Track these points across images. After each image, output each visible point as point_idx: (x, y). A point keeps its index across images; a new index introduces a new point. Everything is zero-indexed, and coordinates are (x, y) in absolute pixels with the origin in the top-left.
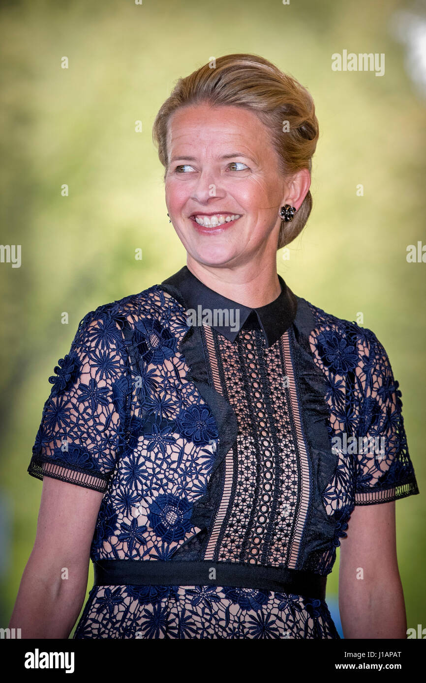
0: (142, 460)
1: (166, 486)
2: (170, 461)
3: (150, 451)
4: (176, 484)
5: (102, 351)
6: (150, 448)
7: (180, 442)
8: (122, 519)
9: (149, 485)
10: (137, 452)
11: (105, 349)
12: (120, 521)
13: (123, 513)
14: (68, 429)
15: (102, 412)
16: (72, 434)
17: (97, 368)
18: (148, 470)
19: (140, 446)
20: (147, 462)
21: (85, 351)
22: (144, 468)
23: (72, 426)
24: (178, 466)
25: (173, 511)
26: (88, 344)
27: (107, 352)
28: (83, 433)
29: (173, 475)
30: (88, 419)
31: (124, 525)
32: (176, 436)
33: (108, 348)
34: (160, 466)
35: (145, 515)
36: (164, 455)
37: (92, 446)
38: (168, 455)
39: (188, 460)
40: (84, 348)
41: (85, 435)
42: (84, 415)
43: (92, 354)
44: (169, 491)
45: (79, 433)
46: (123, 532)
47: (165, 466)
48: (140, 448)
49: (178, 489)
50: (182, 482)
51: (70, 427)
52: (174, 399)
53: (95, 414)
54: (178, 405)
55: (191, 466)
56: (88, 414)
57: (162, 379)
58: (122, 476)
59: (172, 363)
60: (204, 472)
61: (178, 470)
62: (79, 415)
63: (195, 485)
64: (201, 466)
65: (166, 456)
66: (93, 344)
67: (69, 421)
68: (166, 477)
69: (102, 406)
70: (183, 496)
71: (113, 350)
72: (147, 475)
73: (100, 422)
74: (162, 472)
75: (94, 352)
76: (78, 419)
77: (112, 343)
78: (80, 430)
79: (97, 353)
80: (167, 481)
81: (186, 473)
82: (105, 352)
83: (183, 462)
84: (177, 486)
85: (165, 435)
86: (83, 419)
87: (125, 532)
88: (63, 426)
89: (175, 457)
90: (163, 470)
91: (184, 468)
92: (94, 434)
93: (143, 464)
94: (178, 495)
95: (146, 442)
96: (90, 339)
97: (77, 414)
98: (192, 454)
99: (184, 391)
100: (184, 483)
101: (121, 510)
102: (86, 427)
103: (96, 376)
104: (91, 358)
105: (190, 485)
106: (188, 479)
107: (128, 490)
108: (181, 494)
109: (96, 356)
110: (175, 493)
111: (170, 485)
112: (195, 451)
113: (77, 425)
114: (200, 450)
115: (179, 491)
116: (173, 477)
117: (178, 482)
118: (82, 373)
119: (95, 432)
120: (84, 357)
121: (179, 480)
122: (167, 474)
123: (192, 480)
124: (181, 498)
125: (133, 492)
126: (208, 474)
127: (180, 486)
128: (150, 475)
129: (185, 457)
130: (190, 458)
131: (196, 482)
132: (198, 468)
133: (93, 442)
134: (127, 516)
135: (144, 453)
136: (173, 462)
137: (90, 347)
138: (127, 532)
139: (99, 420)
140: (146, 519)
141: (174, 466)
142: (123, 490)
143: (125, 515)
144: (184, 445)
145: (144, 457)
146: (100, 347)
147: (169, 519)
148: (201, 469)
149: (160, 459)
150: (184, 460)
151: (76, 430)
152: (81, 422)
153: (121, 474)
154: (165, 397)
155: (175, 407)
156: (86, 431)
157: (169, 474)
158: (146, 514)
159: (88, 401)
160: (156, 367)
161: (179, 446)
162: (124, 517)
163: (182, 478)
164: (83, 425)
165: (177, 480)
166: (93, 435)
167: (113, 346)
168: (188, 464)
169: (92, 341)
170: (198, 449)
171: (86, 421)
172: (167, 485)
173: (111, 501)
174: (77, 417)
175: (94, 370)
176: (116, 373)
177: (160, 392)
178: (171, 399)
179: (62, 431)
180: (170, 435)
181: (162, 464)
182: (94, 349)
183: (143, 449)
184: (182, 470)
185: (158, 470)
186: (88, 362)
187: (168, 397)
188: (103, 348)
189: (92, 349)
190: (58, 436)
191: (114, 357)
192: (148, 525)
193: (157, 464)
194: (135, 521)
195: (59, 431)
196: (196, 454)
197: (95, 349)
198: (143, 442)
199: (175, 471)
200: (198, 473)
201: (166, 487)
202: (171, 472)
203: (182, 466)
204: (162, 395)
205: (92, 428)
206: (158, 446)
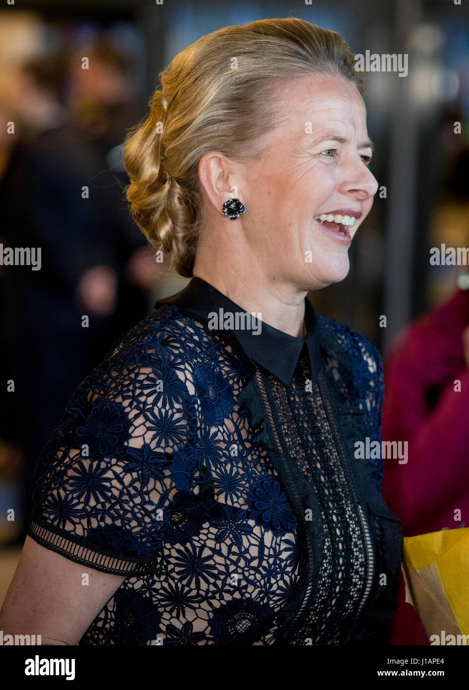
0: (207, 553)
1: (244, 589)
2: (249, 557)
3: (220, 542)
4: (258, 587)
5: (163, 411)
6: (219, 539)
7: (257, 530)
8: (169, 620)
9: (220, 586)
10: (198, 541)
11: (168, 407)
12: (167, 623)
13: (170, 612)
14: (108, 505)
15: (154, 488)
16: (112, 512)
17: (154, 432)
18: (217, 566)
19: (204, 534)
20: (215, 555)
21: (137, 408)
22: (211, 562)
23: (113, 501)
24: (260, 564)
25: (247, 619)
26: (143, 399)
27: (170, 412)
28: (126, 511)
29: (254, 575)
30: (135, 496)
31: (171, 629)
32: (251, 523)
33: (172, 407)
34: (235, 563)
35: (205, 620)
36: (240, 549)
37: (138, 529)
38: (246, 549)
39: (270, 556)
40: (135, 404)
41: (129, 515)
42: (131, 489)
43: (148, 414)
44: (247, 595)
45: (121, 512)
46: (169, 636)
47: (242, 563)
48: (203, 537)
49: (260, 593)
50: (265, 584)
51: (110, 502)
52: (241, 472)
53: (145, 489)
54: (246, 479)
55: (275, 563)
56: (135, 488)
57: (226, 445)
58: (170, 567)
59: (232, 420)
60: (289, 569)
61: (261, 569)
62: (123, 489)
63: (279, 588)
64: (285, 562)
65: (243, 550)
66: (150, 400)
67: (109, 494)
68: (246, 578)
69: (155, 480)
70: (265, 601)
71: (178, 411)
72: (217, 573)
73: (150, 500)
74: (240, 571)
75: (151, 410)
76: (122, 493)
77: (178, 402)
78: (122, 508)
79: (156, 411)
80: (246, 584)
81: (271, 573)
82: (167, 412)
83: (265, 558)
84: (260, 589)
85: (239, 522)
86: (129, 493)
87: (172, 637)
88: (102, 500)
89: (254, 551)
90: (240, 568)
91: (267, 565)
92: (142, 514)
93: (210, 558)
94: (259, 599)
95: (214, 530)
96: (146, 392)
97: (120, 487)
98: (273, 546)
99: (249, 458)
100: (268, 585)
101: (168, 609)
102: (131, 504)
103: (151, 442)
104: (146, 418)
105: (275, 587)
106: (273, 581)
107: (183, 586)
108: (262, 599)
109: (153, 415)
110: (255, 598)
111: (250, 588)
112: (276, 543)
113: (119, 501)
114: (281, 540)
115: (261, 596)
116: (255, 578)
117: (260, 584)
118: (132, 437)
119: (142, 511)
120: (136, 416)
121: (262, 582)
122: (247, 574)
123: (277, 582)
124: (261, 603)
125: (191, 590)
126: (293, 571)
127: (263, 589)
128: (221, 573)
129: (266, 552)
130: (272, 553)
131: (281, 583)
132: (283, 564)
133: (139, 525)
134: (178, 617)
135: (211, 543)
136: (253, 559)
137: (145, 403)
138: (175, 637)
139: (149, 497)
140: (206, 624)
141: (255, 563)
142: (173, 585)
143: (174, 614)
144: (263, 535)
145: (210, 548)
146: (160, 404)
147: (239, 628)
148: (286, 566)
149: (234, 554)
150: (266, 556)
151: (118, 507)
152: (125, 497)
153: (169, 563)
154: (231, 470)
155: (243, 482)
156: (130, 509)
157: (250, 574)
158: (207, 618)
159: (137, 471)
160: (217, 430)
161: (257, 536)
162: (172, 617)
163: (266, 579)
164: (127, 502)
165: (259, 582)
166: (139, 515)
167: (177, 406)
168: (271, 561)
169: (149, 395)
170: (279, 539)
171: (132, 497)
172: (246, 587)
173: (150, 594)
174: (120, 491)
175: (150, 434)
176: (182, 441)
177: (226, 463)
178: (237, 473)
179: (99, 506)
180: (245, 522)
181: (238, 560)
182: (151, 406)
183: (208, 538)
184: (264, 568)
185: (232, 568)
186: (144, 424)
187: (235, 470)
188: (164, 406)
189: (148, 407)
190: (94, 512)
191: (178, 420)
192: (208, 632)
193: (232, 561)
194: (188, 625)
195: (96, 506)
196: (277, 547)
197: (153, 407)
198: (208, 529)
199: (256, 569)
200: (283, 572)
201: (244, 591)
202: (252, 572)
203: (264, 563)
204: (228, 467)
205: (139, 507)
206: (231, 536)
